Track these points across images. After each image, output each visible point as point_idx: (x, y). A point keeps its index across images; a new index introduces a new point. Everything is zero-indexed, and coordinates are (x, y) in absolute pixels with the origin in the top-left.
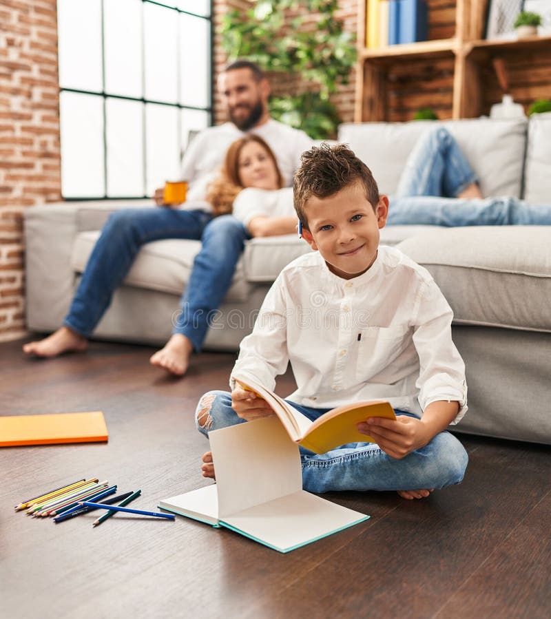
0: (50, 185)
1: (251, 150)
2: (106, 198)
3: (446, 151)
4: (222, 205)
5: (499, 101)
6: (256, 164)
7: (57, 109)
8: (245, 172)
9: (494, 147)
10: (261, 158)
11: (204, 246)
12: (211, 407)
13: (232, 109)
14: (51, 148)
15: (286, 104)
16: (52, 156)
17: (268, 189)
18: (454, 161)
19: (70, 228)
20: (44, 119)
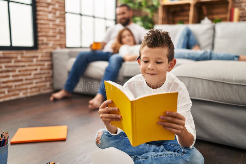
0: (62, 42)
1: (126, 33)
2: (81, 47)
3: (189, 34)
4: (116, 50)
5: (203, 19)
6: (127, 38)
7: (64, 18)
8: (124, 40)
9: (205, 33)
10: (129, 35)
11: (110, 64)
12: (101, 137)
13: (121, 19)
14: (62, 31)
15: (138, 19)
16: (63, 34)
17: (131, 45)
18: (191, 38)
19: (67, 57)
20: (60, 21)
